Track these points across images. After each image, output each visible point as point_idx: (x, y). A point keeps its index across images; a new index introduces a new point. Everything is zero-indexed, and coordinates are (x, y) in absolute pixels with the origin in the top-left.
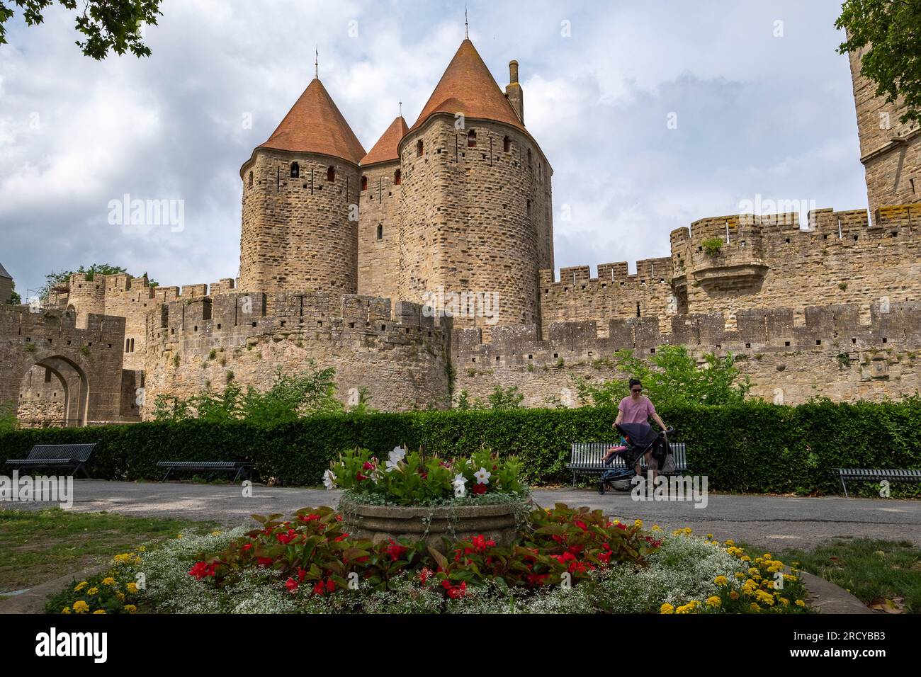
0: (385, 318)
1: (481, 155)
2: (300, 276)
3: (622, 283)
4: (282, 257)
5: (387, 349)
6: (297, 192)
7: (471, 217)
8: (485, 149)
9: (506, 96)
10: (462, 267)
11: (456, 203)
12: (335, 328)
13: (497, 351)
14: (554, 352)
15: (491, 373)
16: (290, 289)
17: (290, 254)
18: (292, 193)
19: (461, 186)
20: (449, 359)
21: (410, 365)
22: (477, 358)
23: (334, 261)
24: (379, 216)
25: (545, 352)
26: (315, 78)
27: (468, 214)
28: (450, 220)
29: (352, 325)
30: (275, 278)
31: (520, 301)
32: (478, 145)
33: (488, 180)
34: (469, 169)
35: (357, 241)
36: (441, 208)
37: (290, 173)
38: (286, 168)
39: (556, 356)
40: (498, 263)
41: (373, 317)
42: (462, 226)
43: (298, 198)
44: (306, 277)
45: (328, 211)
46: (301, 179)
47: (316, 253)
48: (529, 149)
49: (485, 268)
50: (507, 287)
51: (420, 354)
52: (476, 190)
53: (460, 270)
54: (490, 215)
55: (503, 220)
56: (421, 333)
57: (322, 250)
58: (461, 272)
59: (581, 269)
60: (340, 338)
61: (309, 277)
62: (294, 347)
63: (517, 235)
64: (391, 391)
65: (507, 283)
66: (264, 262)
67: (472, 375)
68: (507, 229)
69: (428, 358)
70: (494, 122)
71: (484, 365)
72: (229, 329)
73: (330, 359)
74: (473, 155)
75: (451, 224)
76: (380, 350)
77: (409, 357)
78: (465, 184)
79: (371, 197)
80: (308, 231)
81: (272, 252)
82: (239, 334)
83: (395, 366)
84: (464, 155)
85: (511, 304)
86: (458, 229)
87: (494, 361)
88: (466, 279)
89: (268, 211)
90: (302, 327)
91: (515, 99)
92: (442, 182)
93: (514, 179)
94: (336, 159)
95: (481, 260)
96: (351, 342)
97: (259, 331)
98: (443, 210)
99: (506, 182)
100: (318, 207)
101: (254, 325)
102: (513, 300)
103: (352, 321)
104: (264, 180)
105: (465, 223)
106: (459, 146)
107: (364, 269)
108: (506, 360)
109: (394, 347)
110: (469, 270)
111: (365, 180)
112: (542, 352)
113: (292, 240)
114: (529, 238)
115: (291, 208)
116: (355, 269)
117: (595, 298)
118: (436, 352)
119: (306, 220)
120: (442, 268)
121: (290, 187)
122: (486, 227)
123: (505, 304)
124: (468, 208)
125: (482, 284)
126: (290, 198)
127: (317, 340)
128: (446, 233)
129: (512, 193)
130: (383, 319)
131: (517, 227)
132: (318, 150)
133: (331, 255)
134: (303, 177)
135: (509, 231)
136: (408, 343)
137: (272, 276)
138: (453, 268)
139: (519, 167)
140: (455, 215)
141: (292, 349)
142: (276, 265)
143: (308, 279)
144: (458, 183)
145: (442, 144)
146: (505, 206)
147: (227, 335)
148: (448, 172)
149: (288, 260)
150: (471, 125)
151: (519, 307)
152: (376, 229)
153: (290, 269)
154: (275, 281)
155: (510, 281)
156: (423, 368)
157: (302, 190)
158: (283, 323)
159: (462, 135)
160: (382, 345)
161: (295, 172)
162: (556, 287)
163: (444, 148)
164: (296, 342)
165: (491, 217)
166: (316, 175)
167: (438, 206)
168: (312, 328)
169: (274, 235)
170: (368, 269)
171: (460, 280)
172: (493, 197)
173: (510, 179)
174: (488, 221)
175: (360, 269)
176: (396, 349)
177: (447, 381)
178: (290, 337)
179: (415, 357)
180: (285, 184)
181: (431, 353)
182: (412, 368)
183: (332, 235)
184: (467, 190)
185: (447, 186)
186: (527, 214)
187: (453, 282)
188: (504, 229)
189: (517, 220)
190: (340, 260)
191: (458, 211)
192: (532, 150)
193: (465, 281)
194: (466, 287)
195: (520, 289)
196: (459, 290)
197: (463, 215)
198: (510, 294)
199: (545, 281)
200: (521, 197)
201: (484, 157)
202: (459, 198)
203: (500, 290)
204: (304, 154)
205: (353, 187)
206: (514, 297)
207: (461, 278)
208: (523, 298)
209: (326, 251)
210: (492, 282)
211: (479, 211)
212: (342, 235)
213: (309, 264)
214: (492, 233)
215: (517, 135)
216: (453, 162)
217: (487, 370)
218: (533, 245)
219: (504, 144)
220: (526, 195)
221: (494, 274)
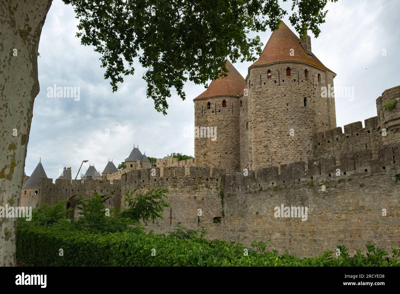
1: (274, 81)
2: (212, 152)
3: (357, 134)
5: (183, 188)
6: (210, 115)
7: (269, 114)
8: (275, 78)
9: (300, 43)
10: (265, 140)
11: (261, 108)
12: (160, 181)
13: (238, 185)
16: (208, 158)
17: (208, 143)
18: (208, 116)
19: (264, 100)
20: (222, 189)
21: (195, 194)
22: (231, 188)
23: (227, 143)
24: (246, 118)
27: (268, 112)
28: (257, 118)
29: (167, 179)
30: (202, 154)
31: (298, 152)
32: (272, 77)
33: (278, 93)
34: (267, 90)
35: (239, 132)
38: (206, 106)
39: (259, 185)
40: (283, 134)
41: (176, 175)
43: (210, 117)
44: (214, 152)
45: (223, 120)
46: (211, 109)
48: (306, 70)
49: (276, 139)
50: (289, 146)
51: (201, 189)
52: (271, 100)
53: (263, 141)
54: (278, 111)
55: (286, 112)
56: (202, 179)
58: (264, 142)
59: (336, 129)
60: (162, 185)
61: (215, 152)
63: (295, 118)
64: (185, 206)
65: (289, 144)
66: (197, 148)
67: (229, 196)
69: (206, 190)
70: (280, 63)
71: (233, 192)
72: (130, 184)
74: (270, 82)
75: (258, 120)
76: (180, 189)
77: (194, 190)
78: (265, 98)
79: (244, 110)
81: (201, 143)
83: (187, 195)
84: (265, 84)
85: (292, 155)
86: (262, 121)
87: (237, 189)
88: (267, 145)
90: (149, 182)
92: (253, 100)
93: (294, 89)
94: (226, 96)
95: (274, 134)
96: (167, 186)
97: (137, 185)
98: (254, 113)
99: (288, 92)
100: (218, 120)
101: (136, 182)
102: (293, 153)
105: (266, 117)
106: (262, 80)
108: (241, 188)
109: (186, 187)
110: (268, 141)
111: (241, 102)
112: (254, 184)
114: (305, 118)
115: (208, 122)
116: (238, 145)
117: (343, 144)
118: (211, 187)
121: (207, 113)
122: (277, 118)
123: (288, 155)
124: (268, 109)
125: (275, 147)
126: (207, 118)
127: (154, 186)
128: (256, 124)
130: (181, 176)
131: (296, 113)
132: (218, 94)
135: (290, 117)
136: (194, 185)
138: (260, 141)
139: (297, 81)
140: (260, 114)
141: (146, 191)
142: (202, 149)
144: (262, 98)
146: (287, 104)
147: (130, 187)
148: (256, 94)
149: (207, 146)
150: (268, 67)
152: (246, 124)
153: (208, 149)
154: (202, 156)
155: (291, 142)
157: (212, 114)
158: (144, 181)
159: (264, 74)
160: (180, 186)
161: (209, 106)
162: (323, 141)
163: (254, 83)
164: (148, 188)
165: (279, 112)
166: (217, 106)
167: (252, 112)
168: (152, 182)
170: (243, 144)
172: (280, 101)
173: (291, 89)
174: (278, 114)
175: (241, 144)
176: (188, 188)
178: (146, 186)
180: (205, 113)
183: (225, 131)
184: (267, 101)
185: (256, 101)
186: (304, 105)
187: (260, 148)
188: (287, 116)
189: (296, 110)
190: (230, 142)
191: (262, 113)
192: (308, 69)
193: (266, 147)
194: (267, 149)
195: (298, 146)
196: (263, 151)
197: (264, 114)
198: (292, 150)
199: (318, 138)
200: (299, 97)
201: (275, 82)
202: (262, 106)
203: (285, 148)
204: (212, 98)
205: (236, 107)
206: (294, 151)
207: (264, 145)
208: (300, 150)
209: (223, 139)
210: (280, 145)
211: (272, 110)
212: (231, 130)
213: (216, 146)
214: (280, 120)
215: (295, 65)
216: (259, 89)
217: (235, 194)
218: (310, 120)
219: (287, 72)
220: (303, 95)
221: (281, 141)
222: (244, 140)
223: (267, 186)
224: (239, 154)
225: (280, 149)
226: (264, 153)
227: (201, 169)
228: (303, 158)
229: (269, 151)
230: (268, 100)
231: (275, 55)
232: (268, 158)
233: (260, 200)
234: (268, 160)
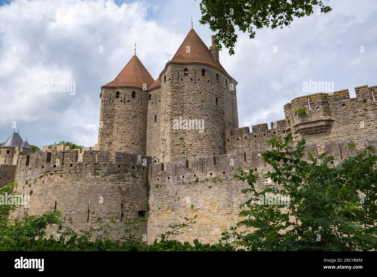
0: (106, 161)
1: (190, 79)
2: (118, 141)
3: (264, 135)
4: (110, 133)
5: (106, 176)
6: (118, 104)
7: (185, 108)
8: (192, 76)
9: (210, 51)
10: (180, 132)
11: (178, 102)
12: (78, 167)
13: (168, 174)
14: (194, 174)
15: (165, 185)
16: (113, 147)
17: (114, 132)
18: (116, 104)
19: (180, 94)
20: (147, 179)
21: (120, 184)
22: (160, 178)
23: (134, 133)
24: (155, 111)
25: (190, 174)
26: (134, 55)
27: (184, 106)
28: (174, 110)
29: (87, 165)
30: (107, 143)
31: (211, 147)
32: (189, 74)
33: (194, 90)
34: (184, 86)
35: (147, 123)
36: (170, 105)
37: (115, 96)
38: (114, 95)
39: (195, 176)
41: (99, 161)
42: (180, 112)
43: (119, 106)
44: (120, 141)
45: (132, 111)
46: (120, 98)
47: (125, 130)
48: (217, 74)
49: (192, 132)
50: (204, 140)
51: (126, 177)
52: (188, 95)
53: (179, 133)
54: (194, 106)
55: (202, 108)
56: (128, 167)
57: (128, 129)
58: (180, 134)
59: (244, 128)
60: (80, 172)
61: (122, 141)
62: (59, 177)
63: (209, 115)
64: (107, 197)
65: (204, 138)
66: (102, 136)
67: (157, 187)
68: (203, 112)
69: (131, 179)
70: (196, 63)
71: (162, 182)
72: (34, 170)
73: (75, 183)
74: (187, 79)
75: (175, 112)
76: (102, 177)
77: (119, 179)
78: (182, 93)
79: (152, 103)
80: (122, 121)
81: (106, 131)
82: (37, 172)
83: (111, 184)
84: (182, 80)
85: (206, 149)
86: (178, 114)
87: (167, 179)
88: (183, 138)
89: (105, 113)
90: (63, 167)
91: (214, 52)
92: (171, 93)
93: (208, 88)
94: (136, 88)
96: (86, 173)
97: (44, 170)
98: (171, 106)
99: (203, 90)
100: (127, 110)
101: (43, 167)
102: (207, 147)
103: (87, 163)
104: (104, 100)
105: (182, 111)
106: (179, 76)
107: (149, 136)
108: (172, 178)
109: (110, 175)
110: (184, 133)
111: (150, 95)
112: (188, 174)
113: (115, 125)
114: (217, 116)
115: (115, 111)
116: (145, 137)
117: (251, 143)
118: (137, 176)
119: (121, 116)
120: (170, 133)
121: (115, 102)
122: (193, 112)
123: (203, 148)
124: (184, 104)
125: (190, 140)
126: (115, 107)
127: (70, 173)
128: (172, 116)
129: (207, 95)
130: (104, 161)
131: (209, 111)
132: (128, 85)
133: (133, 131)
134: (121, 97)
135: (205, 113)
136: (119, 173)
137: (105, 142)
138: (176, 133)
139: (211, 82)
140: (177, 108)
141: (58, 178)
142: (108, 137)
143: (122, 142)
144: (178, 93)
145: (171, 76)
146: (202, 101)
147: (33, 172)
148: (174, 88)
149: (113, 134)
150: (185, 66)
151: (210, 150)
152: (154, 117)
153: (114, 138)
154: (107, 144)
155: (205, 137)
156: (128, 184)
157: (120, 103)
158: (55, 166)
159: (181, 71)
160: (103, 174)
161: (118, 95)
162: (233, 139)
163: (172, 78)
164: (60, 175)
165: (195, 107)
166: (126, 96)
168: (67, 168)
169: (108, 123)
170: (151, 136)
171: (179, 139)
172: (196, 98)
173: (206, 88)
174: (194, 109)
175: (148, 136)
176: (111, 176)
177: (146, 191)
178: (57, 172)
179: (123, 179)
180: (113, 101)
181: (133, 176)
182: (120, 185)
183: (133, 122)
184: (183, 96)
185: (173, 95)
186: (216, 104)
187: (176, 140)
188: (202, 112)
189: (209, 107)
190: (137, 133)
191: (179, 106)
192: (219, 74)
193: (182, 139)
194: (183, 142)
195: (211, 141)
196: (179, 143)
197: (181, 107)
198: (206, 144)
199: (228, 136)
200: (212, 96)
201: (192, 80)
202: (179, 100)
203: (200, 142)
204: (122, 88)
205: (144, 99)
206: (208, 145)
207: (180, 137)
208: (213, 145)
209: (130, 129)
210: (195, 138)
211: (189, 105)
212: (139, 121)
213: (122, 135)
214: (196, 115)
215: (209, 68)
216: (176, 84)
217: (164, 184)
218: (220, 118)
219: (202, 73)
220: (215, 95)
221: (196, 134)
222: (152, 131)
223: (204, 176)
224: (145, 145)
225: (196, 142)
226: (180, 145)
227: (128, 155)
228: (216, 152)
229: (185, 143)
230: (185, 95)
231: (191, 56)
232: (183, 150)
233: (196, 191)
234: (183, 153)
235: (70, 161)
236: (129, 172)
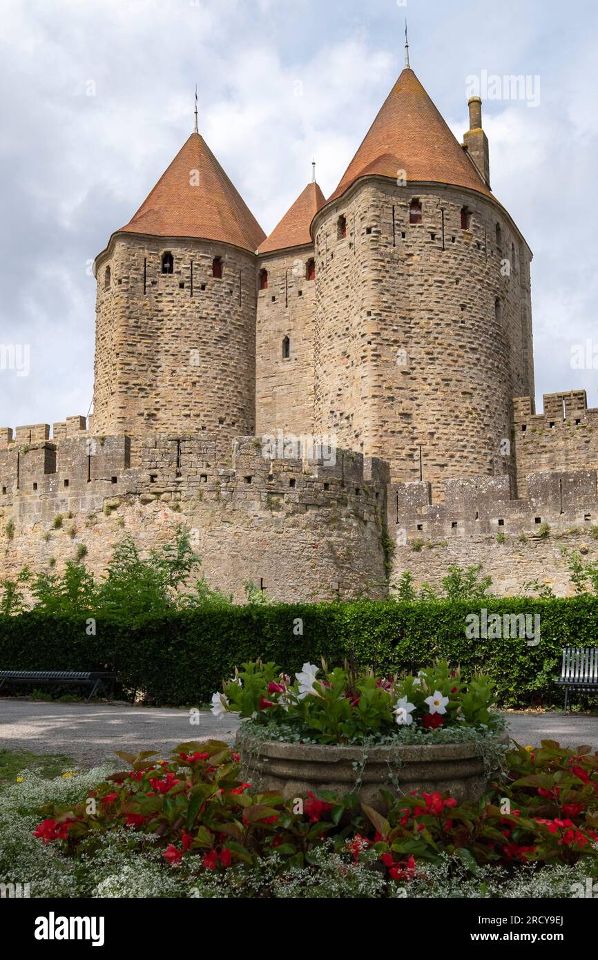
1: (429, 235)
2: (175, 412)
4: (150, 385)
5: (297, 512)
6: (171, 294)
7: (415, 324)
8: (434, 226)
9: (465, 148)
10: (403, 396)
11: (393, 304)
12: (224, 484)
13: (453, 514)
14: (535, 516)
15: (444, 545)
16: (162, 430)
17: (162, 381)
18: (164, 295)
19: (400, 280)
20: (385, 526)
21: (330, 535)
22: (425, 525)
23: (222, 389)
24: (285, 325)
25: (522, 515)
26: (193, 131)
27: (411, 319)
28: (385, 329)
29: (249, 479)
31: (485, 443)
32: (424, 220)
33: (440, 269)
34: (411, 255)
35: (255, 361)
36: (373, 312)
37: (160, 266)
38: (155, 261)
39: (538, 520)
40: (453, 389)
41: (277, 468)
42: (401, 336)
43: (172, 301)
44: (184, 412)
45: (214, 319)
46: (176, 276)
47: (197, 379)
48: (498, 224)
49: (434, 397)
50: (466, 423)
51: (344, 519)
52: (422, 285)
53: (399, 399)
54: (442, 320)
55: (461, 327)
56: (345, 490)
57: (205, 375)
58: (401, 402)
60: (230, 499)
61: (187, 412)
62: (169, 511)
63: (480, 349)
64: (304, 572)
65: (467, 417)
66: (126, 392)
67: (418, 549)
68: (466, 340)
69: (355, 525)
70: (447, 187)
71: (434, 535)
72: (80, 486)
73: (218, 528)
74: (417, 235)
75: (386, 334)
76: (288, 515)
77: (328, 523)
78: (405, 277)
79: (274, 299)
80: (187, 348)
81: (138, 378)
82: (94, 493)
83: (310, 537)
84: (404, 235)
85: (472, 447)
86: (396, 341)
87: (448, 528)
88: (409, 412)
89: (131, 322)
90: (179, 482)
91: (478, 153)
92: (373, 275)
93: (476, 268)
94: (224, 245)
95: (430, 384)
96: (247, 503)
97: (120, 489)
98: (376, 314)
99: (465, 273)
100: (200, 315)
101: (114, 480)
102: (475, 442)
103: (248, 474)
104: (125, 278)
105: (406, 332)
106: (396, 222)
107: (265, 400)
108: (466, 526)
109: (307, 510)
110: (412, 399)
111: (264, 274)
112: (517, 515)
113: (165, 361)
114: (497, 352)
115: (162, 316)
116: (252, 401)
118: (366, 517)
119: (183, 333)
120: (374, 396)
121: (161, 287)
122: (436, 338)
123: (464, 446)
124: (410, 310)
125: (431, 419)
126: (161, 302)
127: (201, 500)
128: (379, 347)
129: (474, 287)
130: (292, 471)
131: (481, 336)
132: (199, 234)
133: (218, 381)
134: (179, 273)
135: (470, 342)
136: (327, 505)
137: (137, 412)
138: (389, 398)
139: (484, 249)
140: (392, 321)
141: (166, 514)
142: (143, 397)
143: (187, 416)
144: (395, 276)
145: (374, 220)
146: (463, 307)
147: (77, 495)
148: (382, 261)
149: (159, 389)
150: (413, 191)
151: (483, 451)
152: (281, 343)
153: (162, 402)
154: (142, 419)
155: (471, 414)
156: (348, 539)
157: (177, 290)
158: (153, 477)
159: (401, 206)
160: (290, 507)
161: (167, 265)
162: (536, 422)
163: (376, 226)
164: (172, 504)
165: (443, 323)
166: (196, 269)
167: (368, 309)
168: (192, 484)
169: (140, 354)
170: (270, 399)
171: (400, 414)
172: (445, 295)
173: (471, 267)
174: (439, 329)
175: (258, 401)
176: (310, 513)
177: (382, 558)
178: (162, 497)
179: (336, 525)
180: (154, 283)
181: (358, 517)
182: (332, 539)
183: (219, 353)
184: (409, 286)
185: (380, 281)
186: (494, 318)
187: (390, 417)
188: (463, 339)
189: (480, 327)
190: (231, 389)
191: (396, 317)
192: (502, 224)
193: (406, 415)
194: (409, 424)
195: (485, 425)
196: (398, 429)
197: (403, 321)
198: (471, 433)
199: (522, 413)
200: (486, 293)
201: (433, 236)
202: (397, 298)
203: (457, 427)
204: (179, 241)
205: (248, 284)
206: (477, 437)
207: (401, 411)
208: (490, 439)
209: (211, 376)
210: (445, 416)
211: (426, 315)
212: (234, 352)
213: (188, 394)
214: (445, 346)
215: (480, 204)
216: (389, 246)
217: (439, 541)
218: (504, 361)
219: (462, 218)
220: (494, 291)
221: (448, 405)
222: (273, 387)
223: (568, 523)
225: (445, 426)
226: (400, 432)
227: (345, 456)
228: (495, 459)
229: (414, 428)
230: (412, 285)
231: (425, 162)
232: (411, 449)
233: (541, 562)
234: (411, 456)
235: (199, 464)
236: (349, 503)
